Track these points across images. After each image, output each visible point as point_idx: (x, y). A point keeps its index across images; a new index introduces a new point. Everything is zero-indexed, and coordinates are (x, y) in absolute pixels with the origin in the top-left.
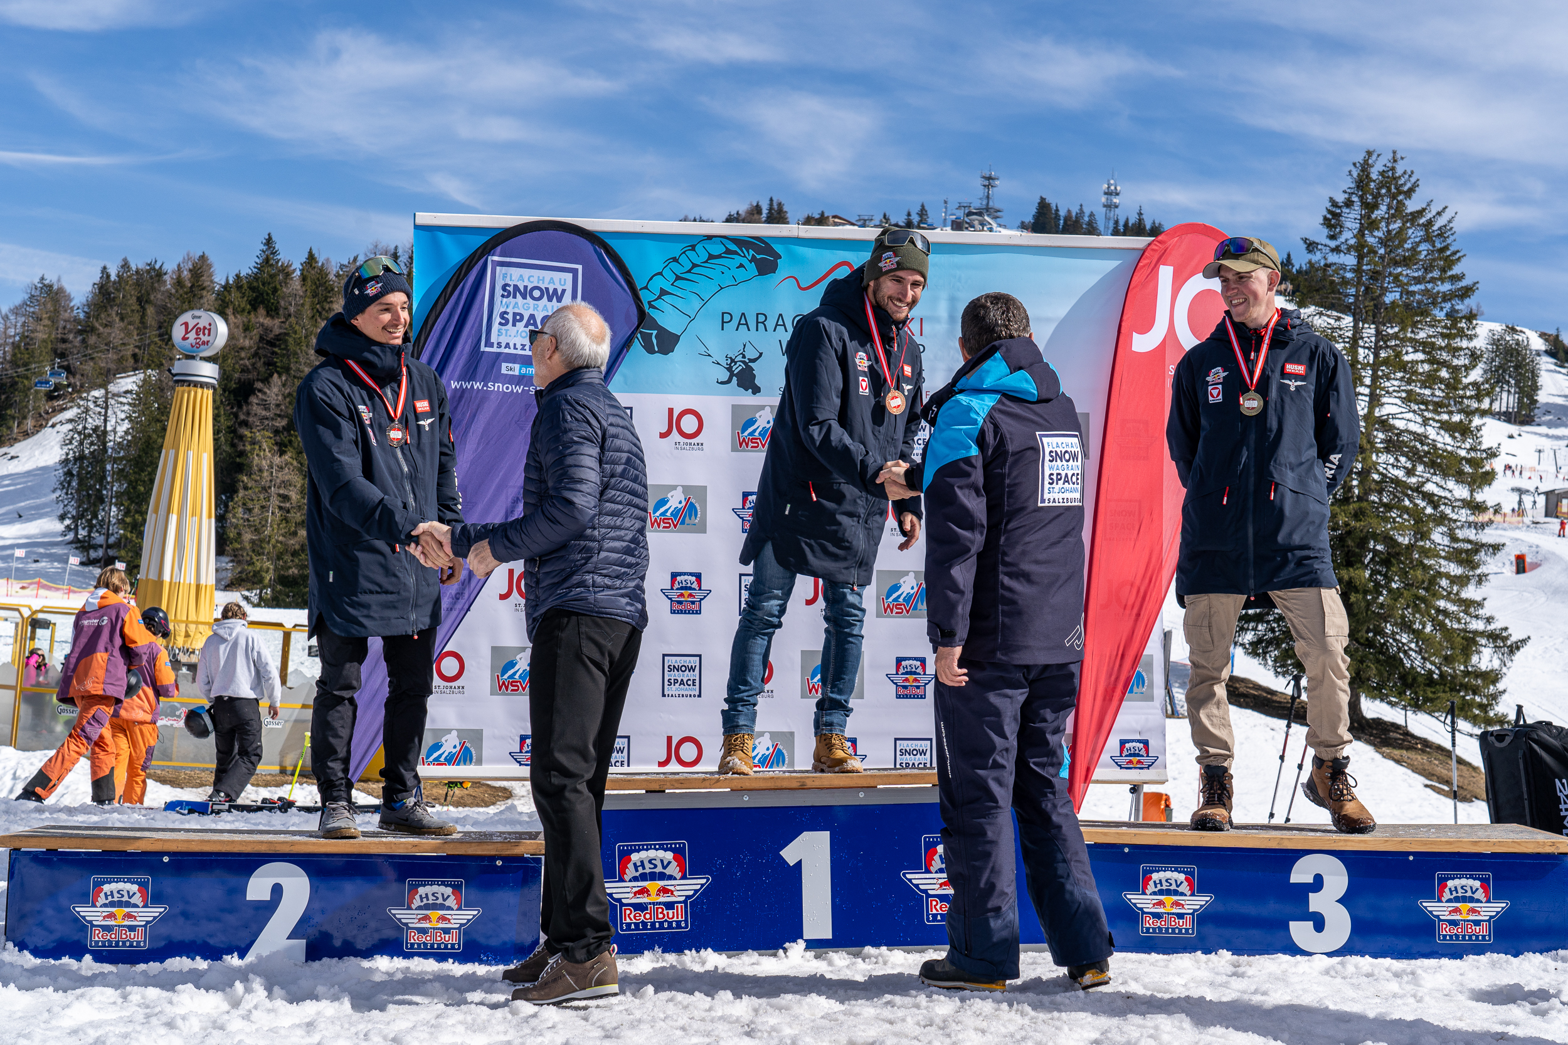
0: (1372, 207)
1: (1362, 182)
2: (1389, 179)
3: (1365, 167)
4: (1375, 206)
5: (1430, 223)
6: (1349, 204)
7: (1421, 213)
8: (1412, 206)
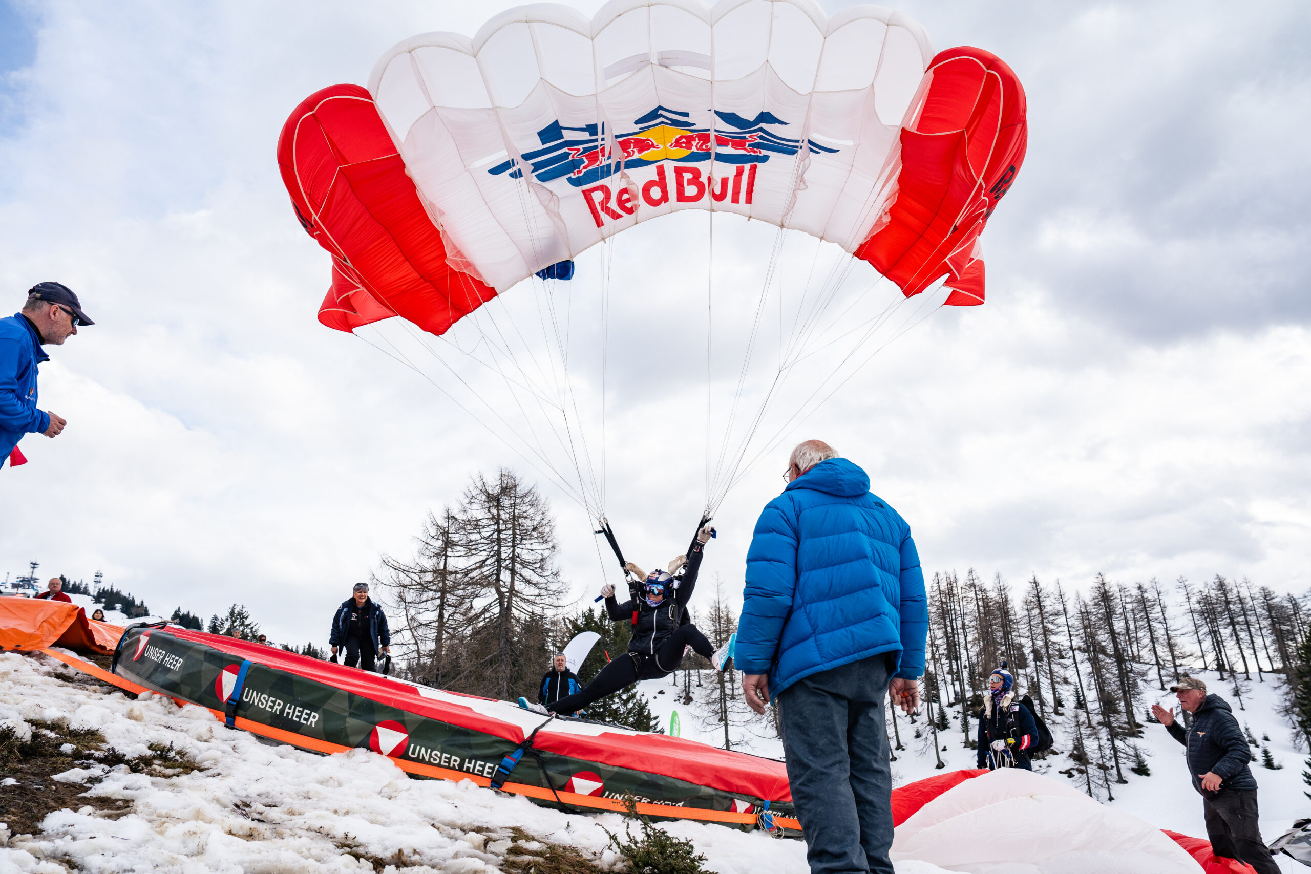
0: (234, 622)
1: (232, 614)
2: (240, 614)
3: (233, 609)
4: (235, 621)
5: (252, 628)
6: (227, 620)
7: (250, 625)
8: (247, 622)
